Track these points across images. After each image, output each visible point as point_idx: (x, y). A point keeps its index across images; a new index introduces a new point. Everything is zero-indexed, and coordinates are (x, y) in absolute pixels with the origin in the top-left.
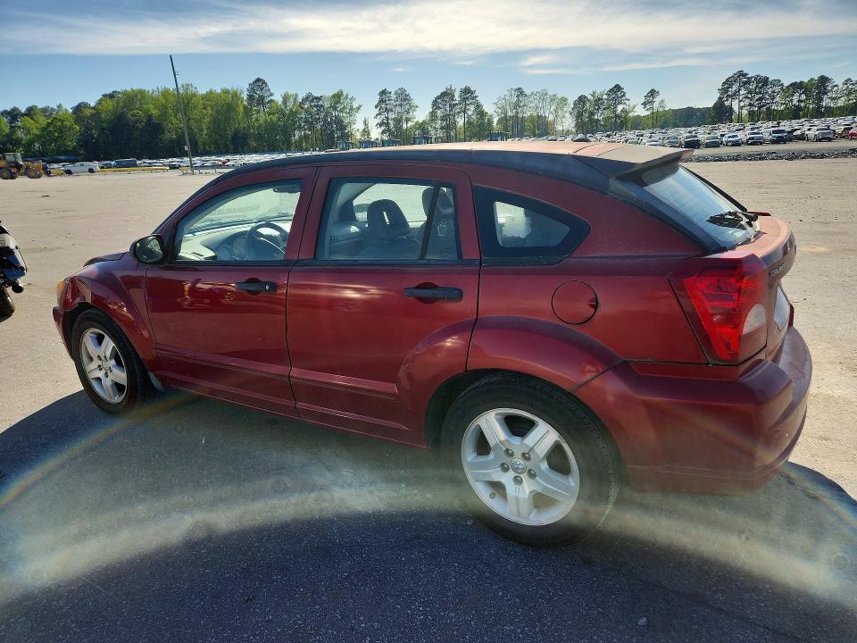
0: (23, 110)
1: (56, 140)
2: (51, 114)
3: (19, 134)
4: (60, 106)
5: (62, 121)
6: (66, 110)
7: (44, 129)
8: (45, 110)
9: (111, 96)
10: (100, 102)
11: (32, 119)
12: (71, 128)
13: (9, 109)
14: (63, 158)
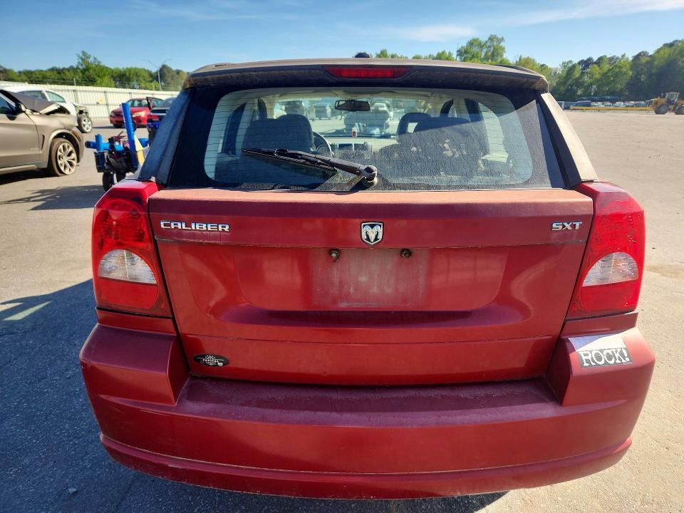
0: (595, 59)
1: (610, 83)
2: (615, 62)
3: (586, 78)
4: (623, 56)
5: (620, 67)
6: (627, 59)
7: (605, 74)
8: (611, 59)
9: (671, 45)
10: (658, 51)
11: (599, 66)
12: (625, 73)
13: (585, 59)
14: (609, 97)
